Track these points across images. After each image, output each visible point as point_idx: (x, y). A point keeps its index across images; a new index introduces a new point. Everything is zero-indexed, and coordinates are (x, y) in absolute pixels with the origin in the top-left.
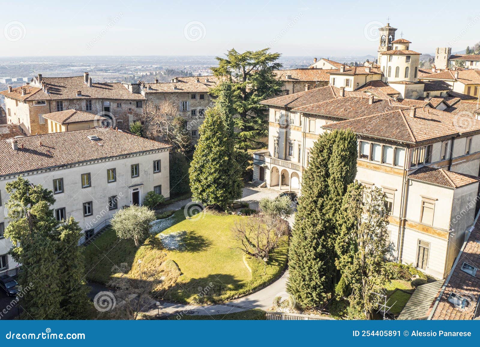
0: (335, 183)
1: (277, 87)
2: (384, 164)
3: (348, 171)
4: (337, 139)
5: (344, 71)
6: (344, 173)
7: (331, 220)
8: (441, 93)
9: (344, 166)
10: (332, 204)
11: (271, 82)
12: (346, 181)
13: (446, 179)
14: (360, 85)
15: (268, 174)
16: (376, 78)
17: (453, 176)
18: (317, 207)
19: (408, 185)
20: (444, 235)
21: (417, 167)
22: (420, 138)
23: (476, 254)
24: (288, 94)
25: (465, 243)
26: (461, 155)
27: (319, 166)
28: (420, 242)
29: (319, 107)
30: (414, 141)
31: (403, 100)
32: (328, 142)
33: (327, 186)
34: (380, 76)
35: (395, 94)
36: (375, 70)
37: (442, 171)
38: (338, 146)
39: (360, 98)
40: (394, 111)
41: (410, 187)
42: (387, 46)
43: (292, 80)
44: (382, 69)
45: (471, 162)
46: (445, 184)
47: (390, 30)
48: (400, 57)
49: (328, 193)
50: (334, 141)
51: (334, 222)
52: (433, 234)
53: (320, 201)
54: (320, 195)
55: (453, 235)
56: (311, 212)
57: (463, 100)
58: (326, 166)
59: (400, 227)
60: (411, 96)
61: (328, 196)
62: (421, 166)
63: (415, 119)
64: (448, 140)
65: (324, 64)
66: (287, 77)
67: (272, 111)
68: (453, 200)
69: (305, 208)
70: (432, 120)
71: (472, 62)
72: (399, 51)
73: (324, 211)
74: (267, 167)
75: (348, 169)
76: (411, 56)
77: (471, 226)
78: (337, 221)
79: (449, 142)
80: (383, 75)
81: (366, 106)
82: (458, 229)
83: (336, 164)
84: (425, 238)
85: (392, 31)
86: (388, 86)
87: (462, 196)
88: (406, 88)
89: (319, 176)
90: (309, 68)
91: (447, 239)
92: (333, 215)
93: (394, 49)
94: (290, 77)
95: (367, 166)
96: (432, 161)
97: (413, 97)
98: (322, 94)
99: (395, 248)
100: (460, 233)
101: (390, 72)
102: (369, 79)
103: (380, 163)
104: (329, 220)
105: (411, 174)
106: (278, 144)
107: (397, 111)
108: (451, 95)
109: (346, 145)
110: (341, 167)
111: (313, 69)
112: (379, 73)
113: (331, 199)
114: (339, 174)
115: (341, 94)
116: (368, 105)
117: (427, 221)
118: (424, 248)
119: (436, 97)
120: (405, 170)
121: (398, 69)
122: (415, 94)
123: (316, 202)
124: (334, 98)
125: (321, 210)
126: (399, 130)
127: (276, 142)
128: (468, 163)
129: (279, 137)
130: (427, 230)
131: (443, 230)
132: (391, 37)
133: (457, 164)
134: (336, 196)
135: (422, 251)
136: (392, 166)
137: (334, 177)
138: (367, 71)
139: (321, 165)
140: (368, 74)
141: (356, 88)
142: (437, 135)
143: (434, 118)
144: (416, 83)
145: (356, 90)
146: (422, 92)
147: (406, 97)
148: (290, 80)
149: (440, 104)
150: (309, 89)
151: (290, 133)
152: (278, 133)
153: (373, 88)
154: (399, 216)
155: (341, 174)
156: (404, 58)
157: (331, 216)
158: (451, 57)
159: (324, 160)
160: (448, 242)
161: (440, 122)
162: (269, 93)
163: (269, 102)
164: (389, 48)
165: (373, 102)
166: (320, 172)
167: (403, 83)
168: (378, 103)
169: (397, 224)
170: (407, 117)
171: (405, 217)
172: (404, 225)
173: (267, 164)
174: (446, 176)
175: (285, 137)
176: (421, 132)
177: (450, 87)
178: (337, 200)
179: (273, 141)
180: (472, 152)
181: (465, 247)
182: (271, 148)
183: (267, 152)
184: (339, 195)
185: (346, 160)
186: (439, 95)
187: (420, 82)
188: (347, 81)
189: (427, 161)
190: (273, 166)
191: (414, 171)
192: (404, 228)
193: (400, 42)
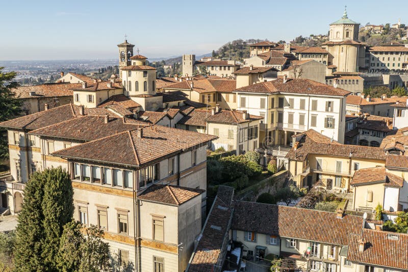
0: (50, 225)
1: (15, 107)
2: (116, 187)
3: (62, 211)
4: (48, 179)
5: (86, 87)
6: (58, 214)
7: (51, 263)
8: (179, 103)
9: (58, 206)
10: (50, 247)
11: (9, 102)
12: (62, 221)
13: (171, 196)
14: (103, 100)
15: (11, 200)
16: (118, 92)
17: (178, 191)
18: (34, 252)
19: (139, 206)
20: (174, 250)
21: (146, 187)
22: (144, 160)
23: (202, 264)
24: (27, 114)
25: (193, 253)
26: (188, 168)
27: (32, 209)
28: (155, 258)
29: (56, 128)
30: (138, 164)
31: (144, 112)
32: (39, 182)
33: (42, 229)
34: (122, 90)
35: (136, 107)
36: (117, 85)
37: (168, 188)
38: (50, 186)
39: (97, 117)
40: (123, 132)
41: (141, 207)
42: (126, 61)
43: (36, 97)
44: (123, 83)
45: (198, 173)
46: (170, 202)
47: (128, 46)
48: (138, 72)
49: (44, 236)
50: (45, 182)
51: (54, 265)
52: (165, 249)
53: (37, 245)
54: (36, 239)
55: (182, 249)
56: (29, 258)
57: (196, 108)
58: (39, 208)
59: (136, 246)
60: (152, 108)
61: (45, 239)
62: (150, 185)
63: (142, 139)
64: (174, 156)
65: (71, 78)
66: (30, 94)
67: (10, 133)
68: (179, 215)
69: (21, 254)
70: (159, 138)
71: (213, 67)
72: (137, 66)
73: (42, 255)
74: (9, 193)
75: (63, 209)
76: (148, 71)
77: (199, 235)
78: (57, 263)
79: (176, 158)
80: (124, 89)
81: (102, 126)
82: (187, 241)
83: (49, 205)
84: (159, 254)
85: (130, 47)
86: (130, 99)
87: (187, 210)
88: (146, 100)
89: (32, 219)
90: (57, 82)
91: (177, 253)
92: (53, 258)
93: (132, 64)
94: (33, 94)
95: (100, 190)
96: (161, 179)
97: (153, 109)
98: (62, 113)
99: (134, 267)
100: (189, 244)
101: (130, 86)
102: (111, 94)
103: (111, 186)
104: (49, 264)
105: (140, 195)
106: (20, 167)
107: (125, 132)
108: (188, 104)
109: (58, 185)
110: (55, 207)
111: (61, 83)
112: (120, 87)
113: (48, 242)
114: (53, 215)
115: (81, 112)
116: (104, 124)
117: (158, 238)
118: (159, 264)
119: (174, 107)
120: (134, 191)
121: (137, 83)
122: (155, 105)
123: (32, 247)
124: (73, 117)
125: (39, 254)
126: (125, 153)
127: (18, 165)
128: (195, 174)
129: (20, 160)
130: (160, 247)
131: (173, 244)
132: (129, 52)
133: (185, 177)
134: (53, 238)
135: (158, 267)
136: (122, 188)
137: (48, 220)
138: (109, 86)
139: (34, 208)
140: (110, 89)
141: (99, 103)
142: (162, 154)
143: (161, 136)
144: (154, 96)
145: (98, 106)
146: (161, 104)
147: (147, 109)
148: (34, 97)
149: (176, 114)
150: (48, 108)
151: (32, 155)
152: (19, 156)
153: (115, 103)
154: (134, 236)
155: (55, 215)
156: (142, 73)
157: (50, 259)
158: (196, 63)
159: (37, 202)
160: (179, 256)
161: (166, 139)
162: (6, 114)
163: (6, 124)
164: (129, 64)
165: (109, 121)
166: (34, 215)
167: (142, 97)
168: (113, 122)
169: (133, 244)
170: (134, 137)
171: (140, 236)
172: (140, 244)
173: (9, 190)
174: (171, 193)
175: (26, 160)
176: (146, 153)
177: (186, 97)
178: (54, 243)
179: (15, 164)
180: (198, 163)
181: (193, 258)
182: (13, 172)
183: (9, 177)
184: (55, 236)
185: (60, 200)
186: (177, 105)
187: (158, 94)
188: (90, 97)
189: (157, 178)
190: (15, 191)
191: (143, 191)
192: (140, 247)
193: (137, 58)
